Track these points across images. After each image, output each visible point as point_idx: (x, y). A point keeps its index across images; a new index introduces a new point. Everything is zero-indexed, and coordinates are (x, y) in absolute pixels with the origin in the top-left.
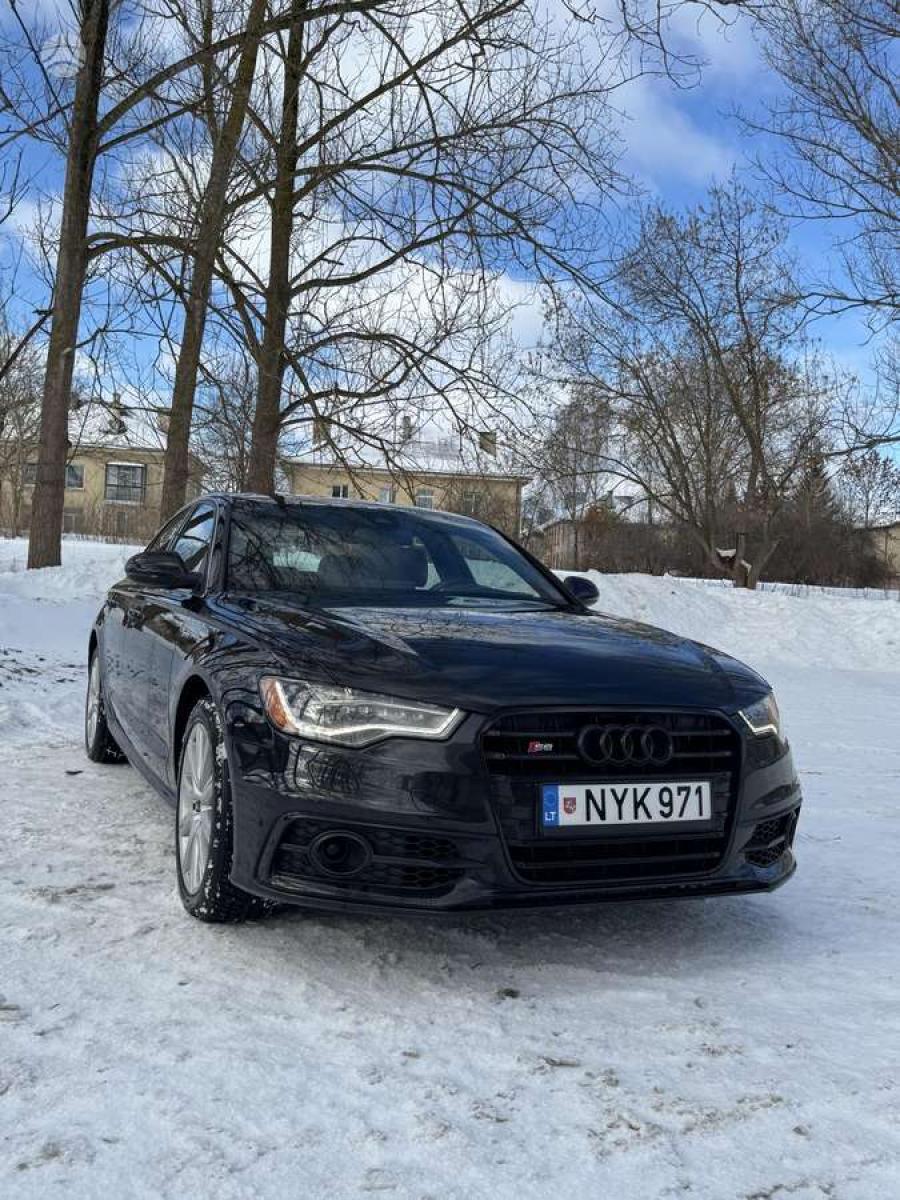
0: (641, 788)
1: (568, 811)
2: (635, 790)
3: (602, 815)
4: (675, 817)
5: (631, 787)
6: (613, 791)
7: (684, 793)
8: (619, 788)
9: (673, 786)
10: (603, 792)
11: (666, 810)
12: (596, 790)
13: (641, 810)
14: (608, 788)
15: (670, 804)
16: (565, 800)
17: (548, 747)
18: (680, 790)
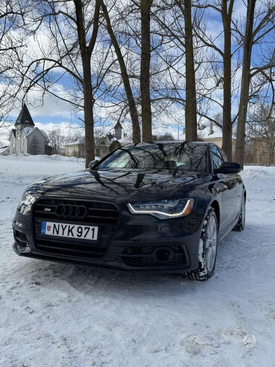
0: (71, 226)
1: (48, 230)
2: (69, 226)
3: (58, 233)
4: (82, 237)
5: (68, 225)
6: (62, 225)
7: (87, 230)
8: (64, 225)
9: (83, 227)
10: (59, 225)
11: (80, 234)
12: (57, 224)
13: (70, 233)
14: (61, 224)
15: (81, 233)
16: (48, 226)
17: (49, 210)
18: (85, 228)
